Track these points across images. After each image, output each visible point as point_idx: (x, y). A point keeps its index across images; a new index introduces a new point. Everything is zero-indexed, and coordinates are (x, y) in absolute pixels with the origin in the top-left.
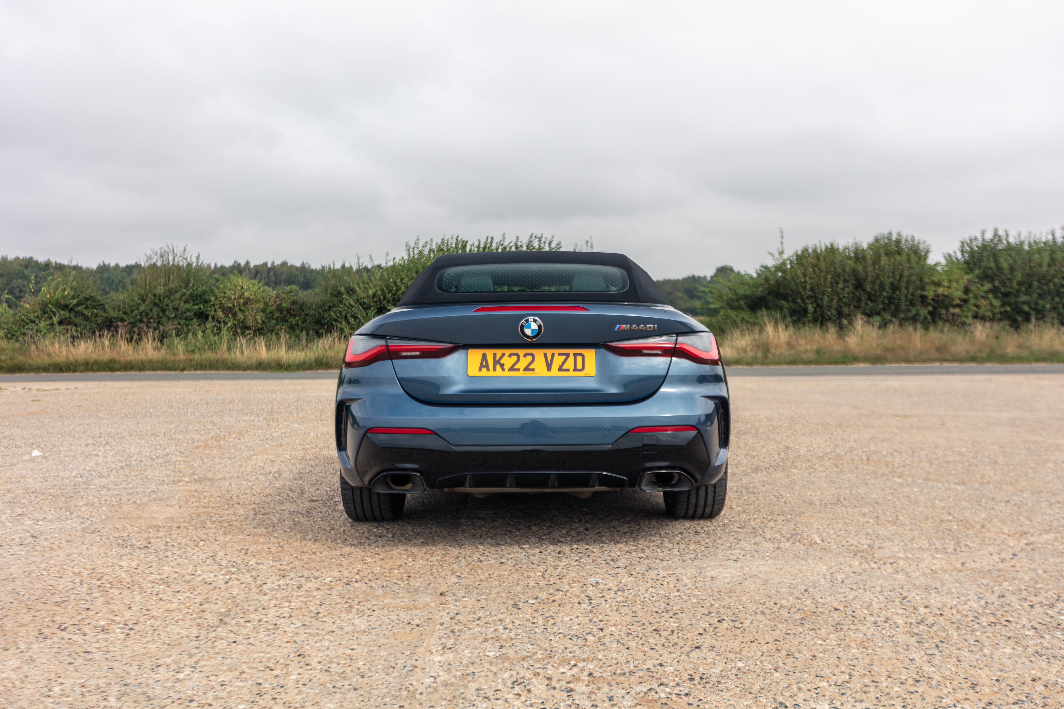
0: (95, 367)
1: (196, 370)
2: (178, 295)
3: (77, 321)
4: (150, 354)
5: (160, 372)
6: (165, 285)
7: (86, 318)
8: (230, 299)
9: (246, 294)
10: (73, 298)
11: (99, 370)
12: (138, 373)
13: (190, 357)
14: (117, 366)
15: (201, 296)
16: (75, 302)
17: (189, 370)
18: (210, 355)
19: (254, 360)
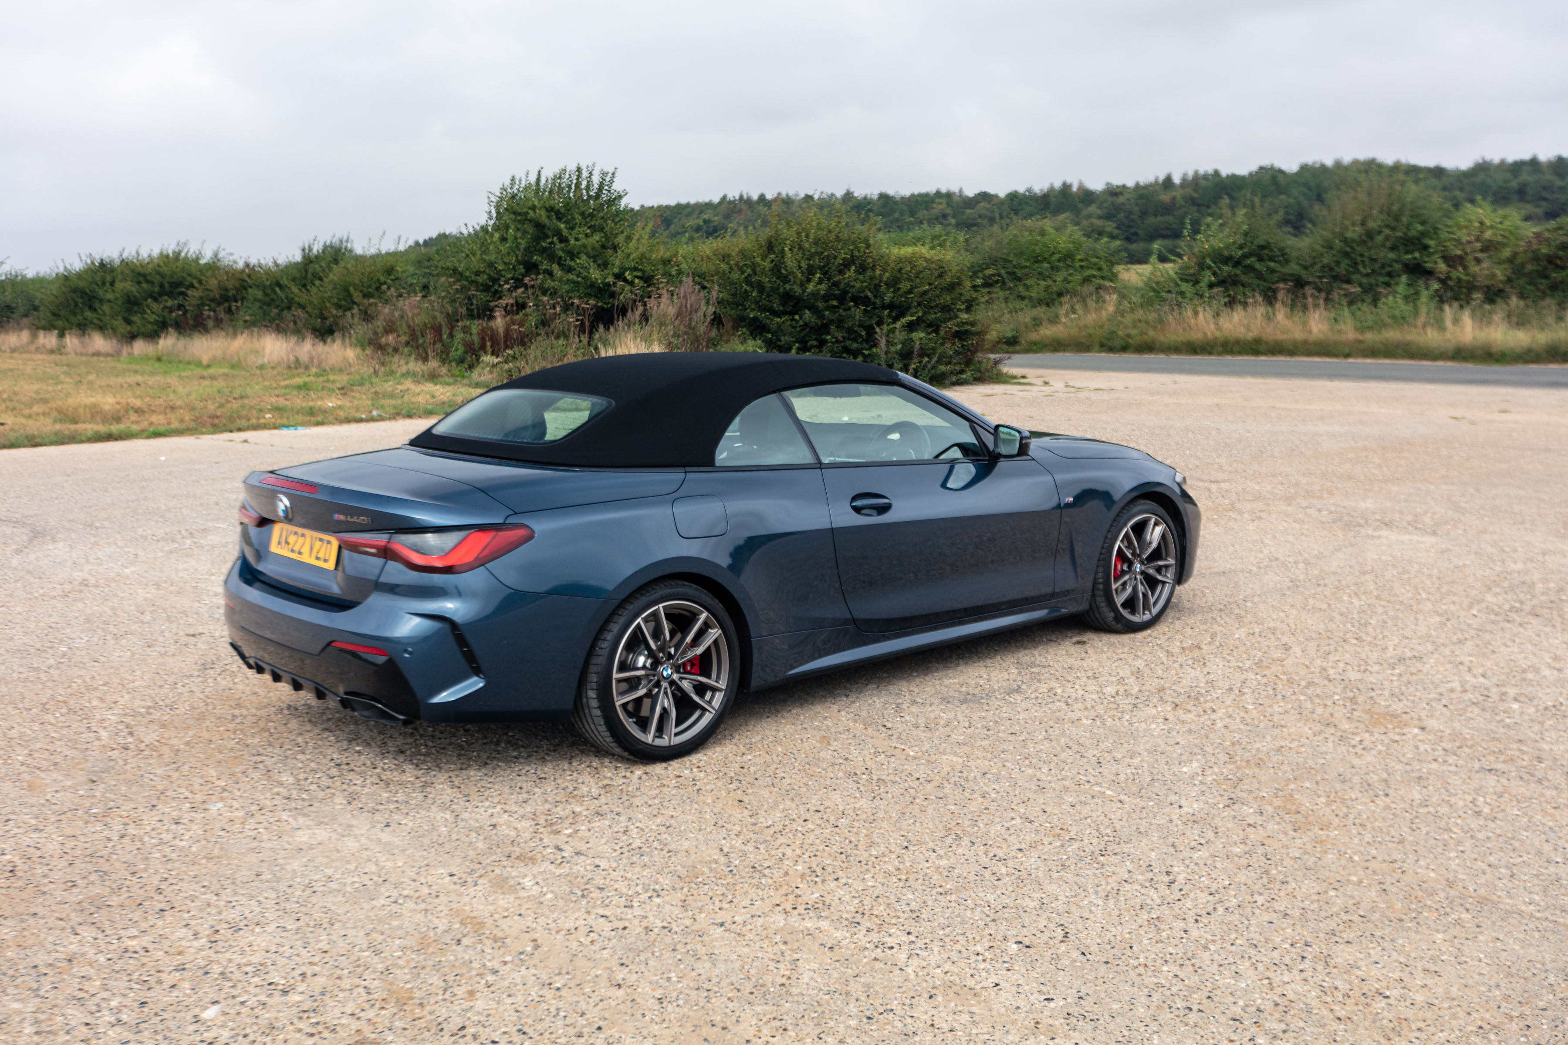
0: (1235, 349)
1: (1366, 356)
2: (1379, 239)
3: (1244, 278)
4: (1315, 330)
5: (1316, 359)
6: (1363, 223)
7: (1260, 276)
8: (1459, 241)
9: (1488, 234)
10: (1241, 247)
11: (1240, 353)
12: (1288, 359)
13: (1361, 338)
14: (1262, 348)
15: (1418, 239)
16: (1240, 253)
17: (1355, 357)
18: (1392, 335)
19: (1450, 346)
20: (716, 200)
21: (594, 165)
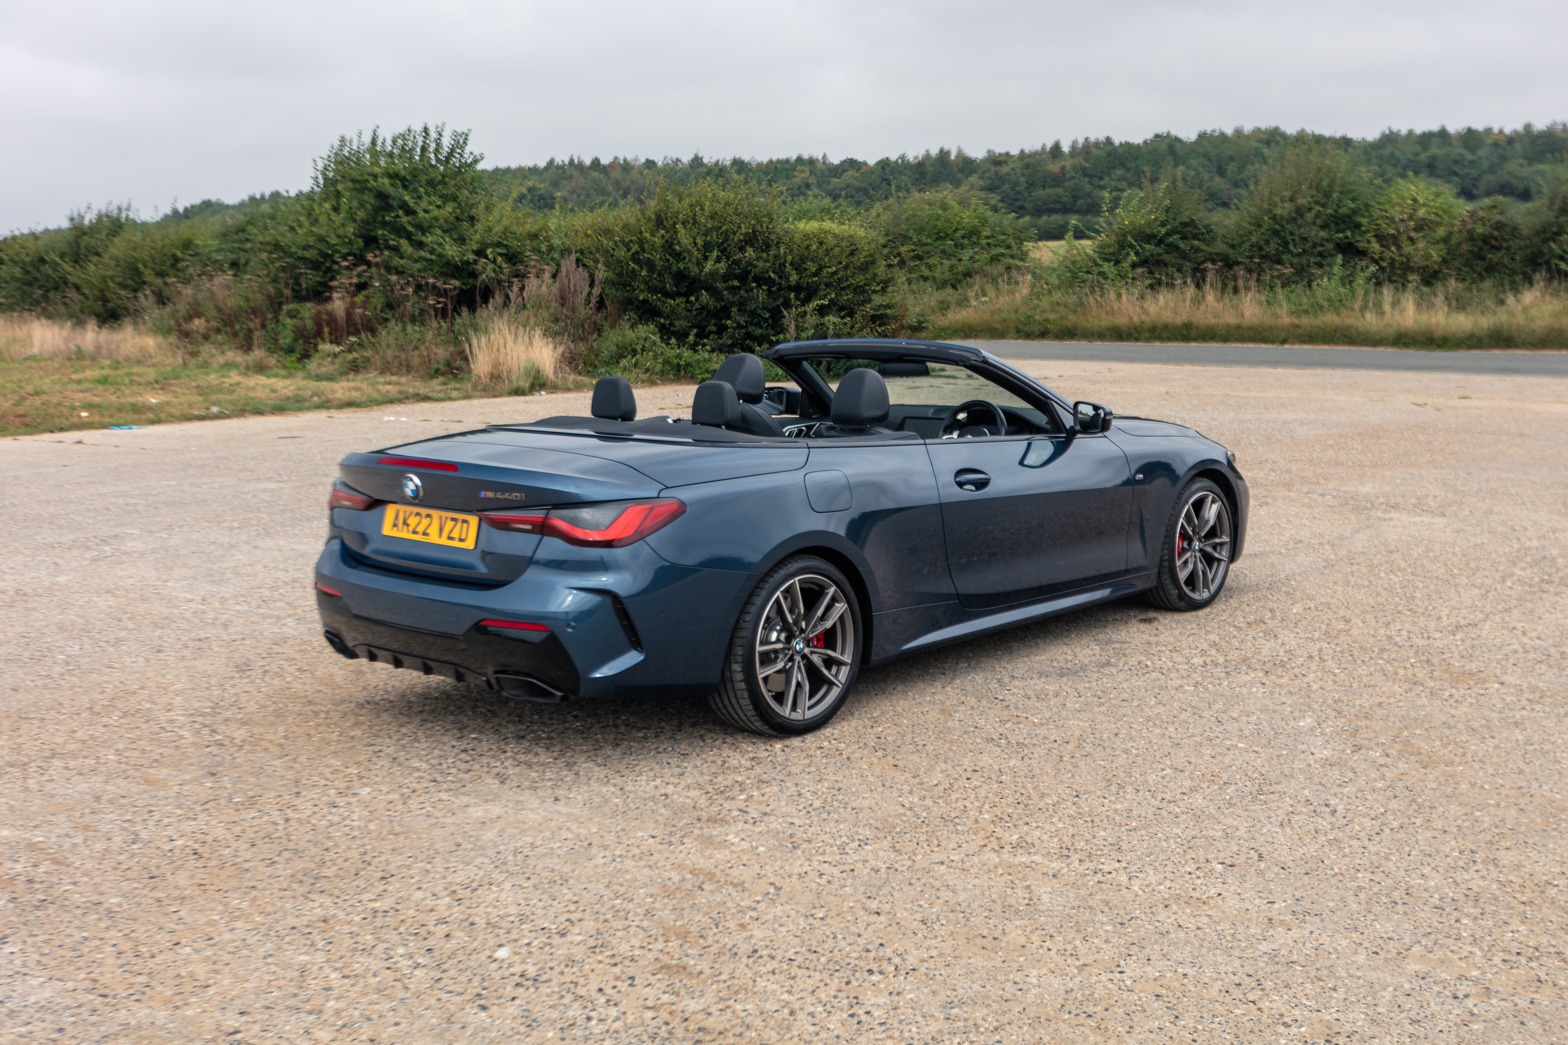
0: (1164, 335)
1: (1303, 342)
2: (1310, 216)
3: (1167, 258)
4: (1248, 313)
5: (1250, 345)
6: (1292, 199)
7: (1184, 256)
8: (1392, 219)
9: (1422, 212)
10: (1163, 225)
11: (1169, 339)
12: (1221, 345)
13: (1297, 322)
14: (1193, 333)
15: (1349, 217)
16: (1163, 230)
17: (1293, 343)
18: (1330, 319)
19: (1391, 332)
20: (542, 164)
21: (444, 125)
